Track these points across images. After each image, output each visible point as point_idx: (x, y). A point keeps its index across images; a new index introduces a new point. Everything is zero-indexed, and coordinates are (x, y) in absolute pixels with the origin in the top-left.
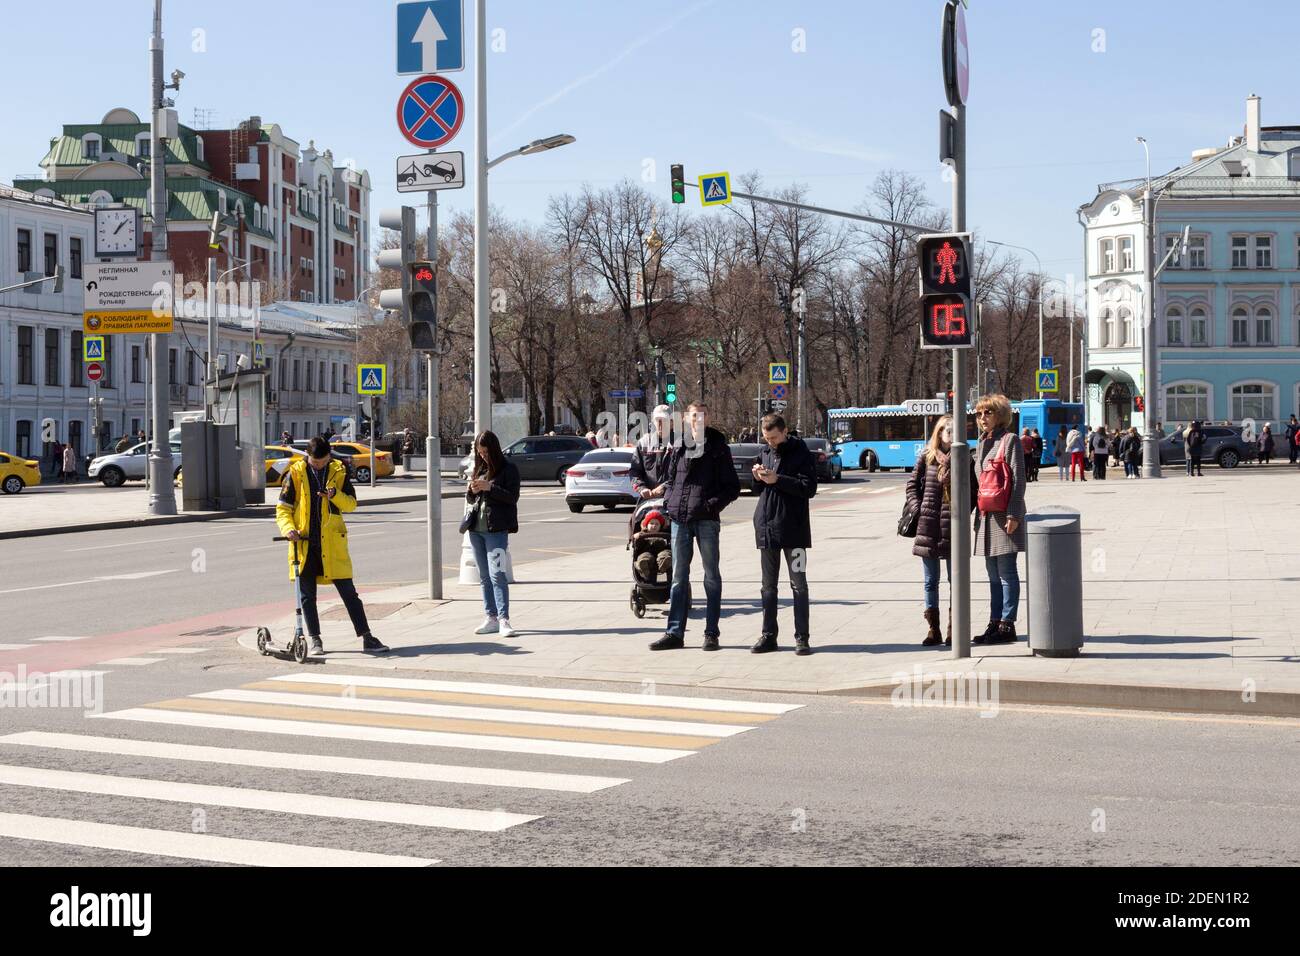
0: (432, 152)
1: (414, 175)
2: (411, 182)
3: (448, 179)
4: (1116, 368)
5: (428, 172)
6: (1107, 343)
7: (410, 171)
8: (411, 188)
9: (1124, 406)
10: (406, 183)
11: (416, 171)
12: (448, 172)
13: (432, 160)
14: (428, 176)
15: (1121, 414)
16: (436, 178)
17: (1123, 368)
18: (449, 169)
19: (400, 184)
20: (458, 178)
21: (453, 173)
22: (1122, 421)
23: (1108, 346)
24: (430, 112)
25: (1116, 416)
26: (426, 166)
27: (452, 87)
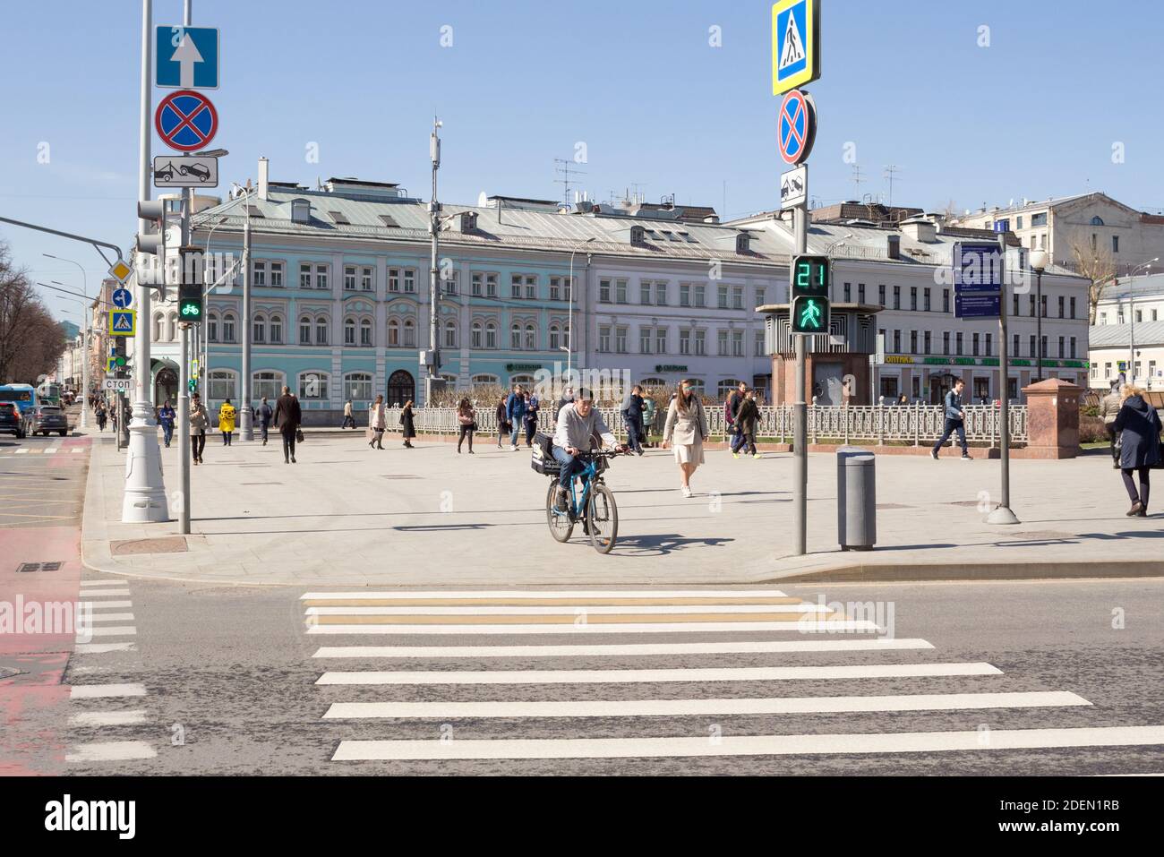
0: (187, 155)
1: (171, 174)
2: (167, 179)
3: (203, 179)
4: (166, 357)
5: (184, 172)
6: (158, 338)
7: (167, 169)
8: (166, 184)
9: (171, 387)
10: (163, 180)
11: (172, 170)
12: (202, 173)
13: (189, 162)
14: (184, 175)
15: (169, 393)
16: (191, 177)
17: (171, 358)
18: (205, 170)
19: (157, 179)
20: (212, 178)
21: (208, 175)
22: (170, 399)
23: (159, 340)
24: (187, 121)
25: (165, 395)
26: (182, 166)
27: (207, 102)
